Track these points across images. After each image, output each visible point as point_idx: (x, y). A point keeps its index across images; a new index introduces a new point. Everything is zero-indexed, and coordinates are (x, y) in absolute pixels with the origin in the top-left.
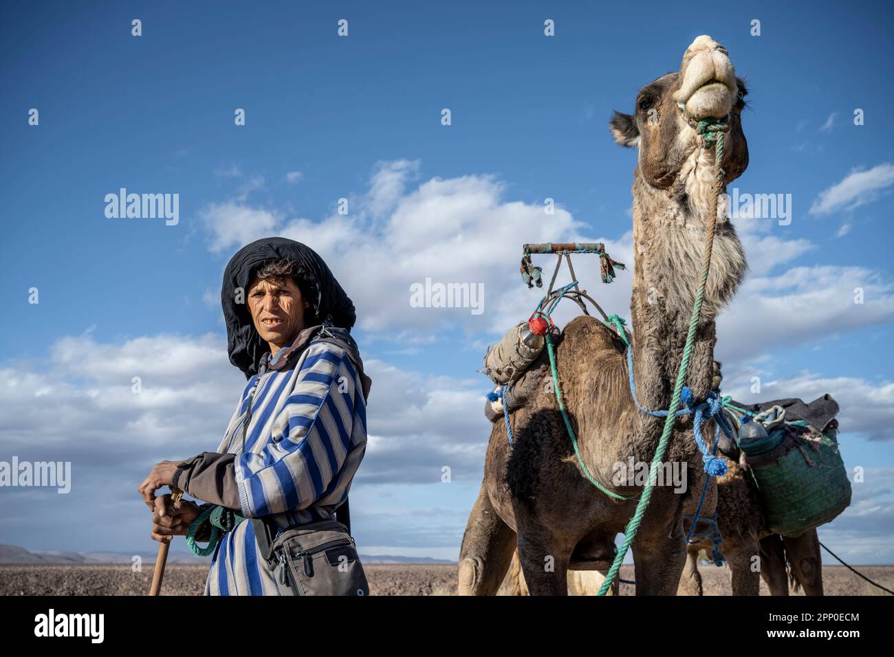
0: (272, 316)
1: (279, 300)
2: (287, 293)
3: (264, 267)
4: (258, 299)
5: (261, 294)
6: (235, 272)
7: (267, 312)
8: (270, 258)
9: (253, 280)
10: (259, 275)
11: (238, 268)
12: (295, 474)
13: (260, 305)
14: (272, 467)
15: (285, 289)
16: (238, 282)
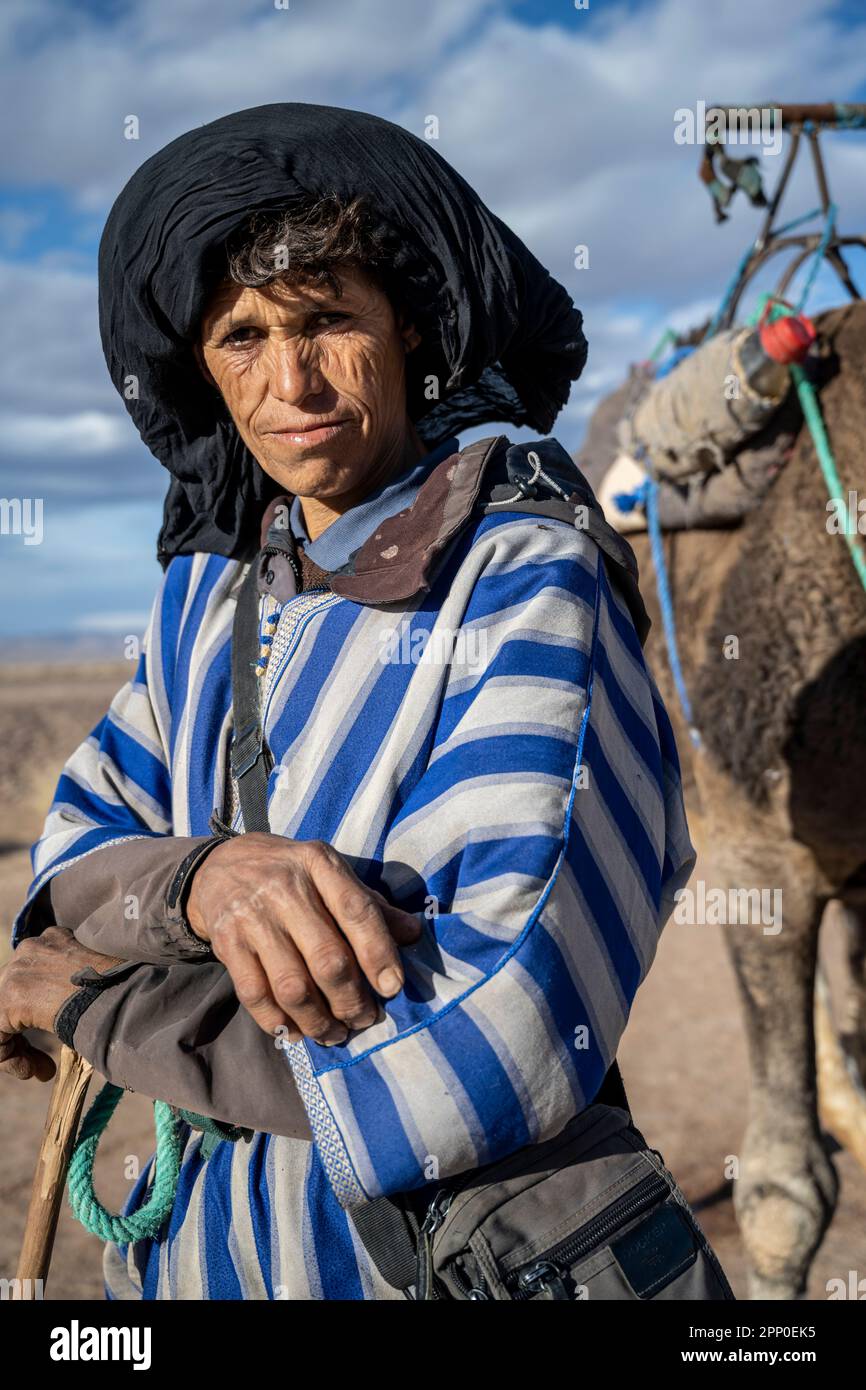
0: (307, 418)
1: (319, 352)
2: (339, 320)
3: (251, 239)
4: (243, 356)
5: (250, 333)
6: (145, 265)
7: (285, 406)
8: (267, 203)
9: (216, 292)
10: (236, 273)
11: (152, 249)
12: (513, 1053)
13: (257, 378)
14: (425, 1031)
15: (337, 307)
16: (161, 301)
